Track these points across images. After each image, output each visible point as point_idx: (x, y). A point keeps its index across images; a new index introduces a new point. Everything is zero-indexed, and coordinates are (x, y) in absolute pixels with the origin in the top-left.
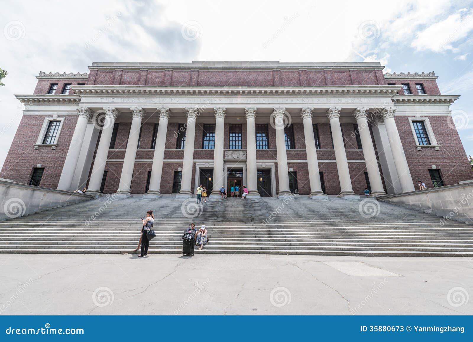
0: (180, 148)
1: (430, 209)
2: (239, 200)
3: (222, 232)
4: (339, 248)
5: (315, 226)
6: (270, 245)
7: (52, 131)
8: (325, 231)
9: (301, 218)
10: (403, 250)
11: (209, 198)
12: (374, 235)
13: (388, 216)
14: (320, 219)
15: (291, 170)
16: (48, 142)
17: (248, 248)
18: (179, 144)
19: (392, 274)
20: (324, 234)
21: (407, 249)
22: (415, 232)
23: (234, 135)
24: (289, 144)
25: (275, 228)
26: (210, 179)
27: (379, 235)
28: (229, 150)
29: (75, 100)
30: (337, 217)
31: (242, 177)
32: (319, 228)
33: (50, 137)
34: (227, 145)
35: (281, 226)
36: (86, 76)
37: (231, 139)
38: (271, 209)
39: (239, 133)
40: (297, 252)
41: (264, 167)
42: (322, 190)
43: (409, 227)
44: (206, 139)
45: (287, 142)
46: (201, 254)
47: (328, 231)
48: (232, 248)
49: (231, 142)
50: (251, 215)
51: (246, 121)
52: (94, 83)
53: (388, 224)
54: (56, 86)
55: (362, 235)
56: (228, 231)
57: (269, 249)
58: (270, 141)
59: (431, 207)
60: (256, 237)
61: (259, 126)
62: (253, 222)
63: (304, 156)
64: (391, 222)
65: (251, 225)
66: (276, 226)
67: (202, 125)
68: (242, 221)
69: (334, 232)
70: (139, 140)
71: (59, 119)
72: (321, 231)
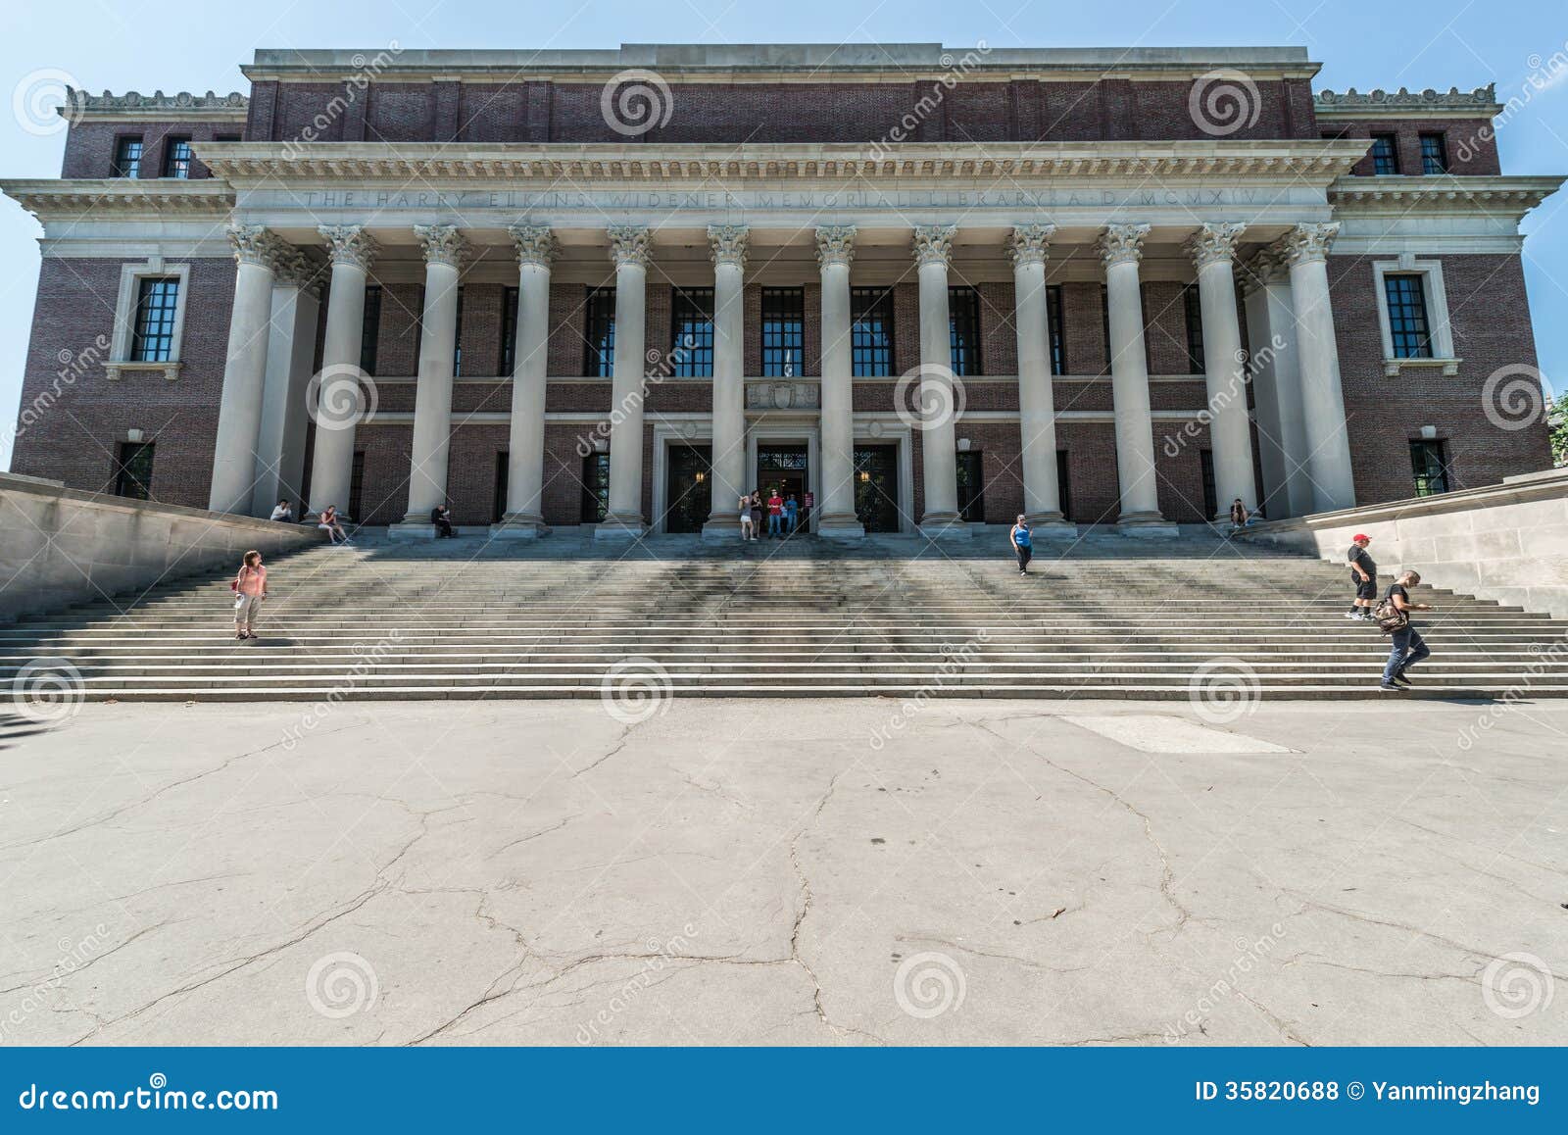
0: (596, 374)
1: (1397, 562)
2: (797, 542)
3: (750, 636)
4: (1108, 679)
5: (1037, 617)
6: (900, 672)
7: (156, 315)
8: (1067, 631)
9: (993, 593)
10: (1302, 682)
11: (700, 537)
12: (1217, 641)
13: (1265, 587)
14: (1051, 596)
15: (965, 444)
16: (149, 352)
17: (832, 682)
18: (593, 361)
19: (1270, 747)
20: (1065, 640)
21: (1315, 679)
22: (1341, 632)
23: (777, 327)
24: (962, 360)
25: (913, 624)
26: (700, 477)
27: (1231, 641)
28: (762, 378)
29: (214, 201)
30: (1104, 590)
31: (805, 471)
32: (1048, 622)
33: (154, 336)
34: (755, 364)
35: (932, 617)
36: (241, 106)
37: (768, 339)
38: (898, 569)
39: (793, 320)
40: (981, 692)
41: (876, 436)
42: (1062, 509)
43: (1325, 617)
44: (680, 341)
45: (955, 350)
46: (693, 700)
47: (1075, 632)
48: (785, 682)
49: (766, 351)
50: (836, 585)
51: (820, 276)
52: (274, 132)
53: (1261, 610)
54: (136, 146)
55: (1179, 641)
56: (768, 633)
57: (896, 682)
58: (898, 347)
59: (1400, 558)
60: (855, 649)
61: (861, 296)
62: (843, 608)
63: (1010, 398)
64: (1271, 604)
65: (839, 617)
66: (916, 617)
67: (666, 293)
68: (811, 605)
69: (1094, 633)
70: (457, 348)
71: (172, 270)
72: (1055, 630)
